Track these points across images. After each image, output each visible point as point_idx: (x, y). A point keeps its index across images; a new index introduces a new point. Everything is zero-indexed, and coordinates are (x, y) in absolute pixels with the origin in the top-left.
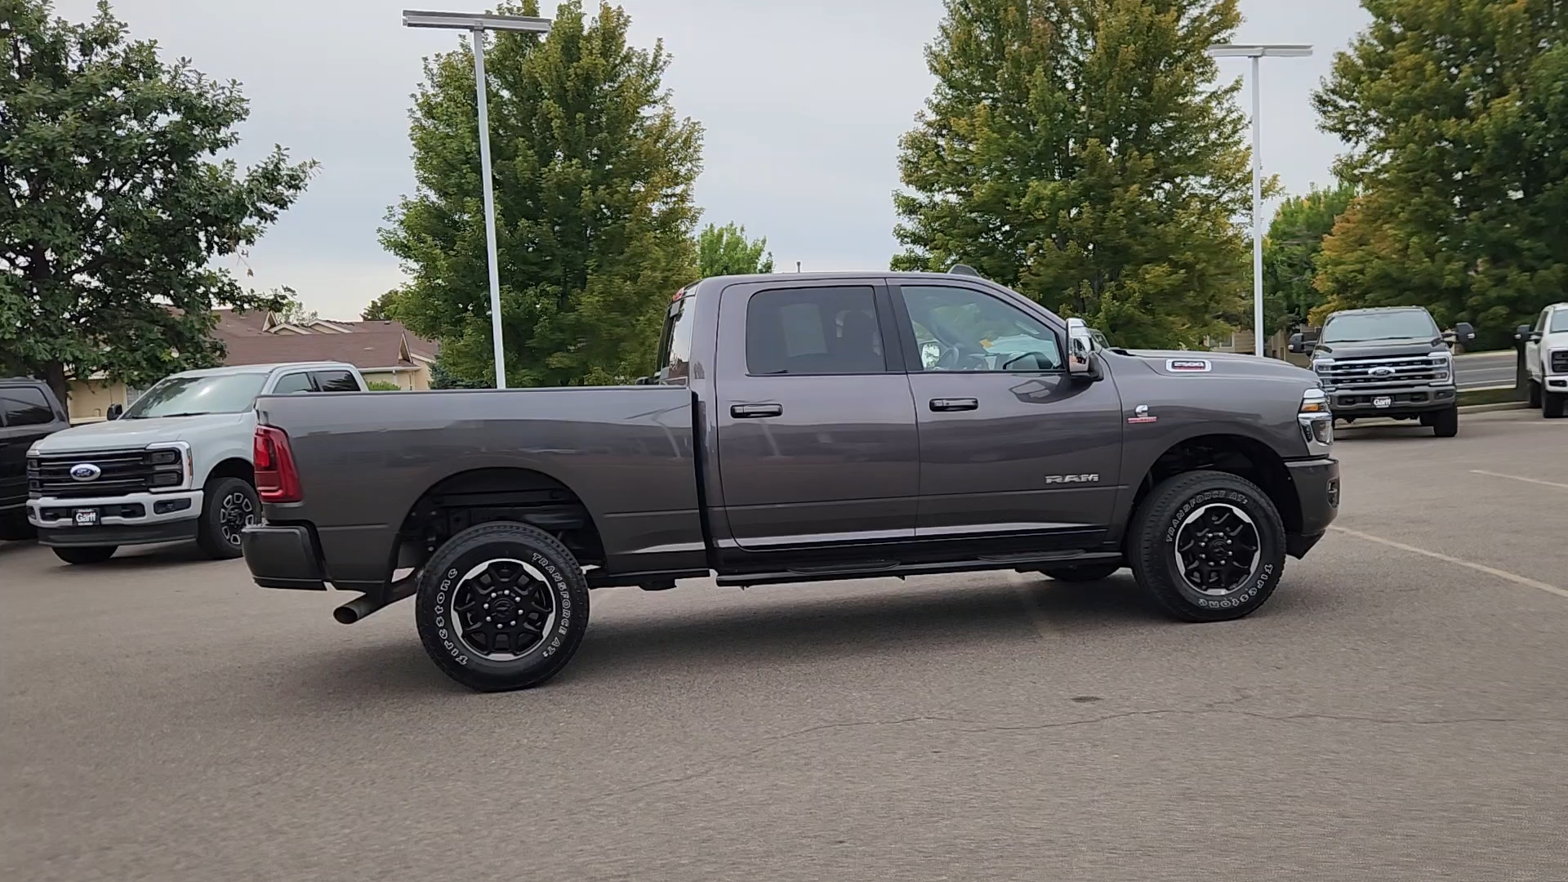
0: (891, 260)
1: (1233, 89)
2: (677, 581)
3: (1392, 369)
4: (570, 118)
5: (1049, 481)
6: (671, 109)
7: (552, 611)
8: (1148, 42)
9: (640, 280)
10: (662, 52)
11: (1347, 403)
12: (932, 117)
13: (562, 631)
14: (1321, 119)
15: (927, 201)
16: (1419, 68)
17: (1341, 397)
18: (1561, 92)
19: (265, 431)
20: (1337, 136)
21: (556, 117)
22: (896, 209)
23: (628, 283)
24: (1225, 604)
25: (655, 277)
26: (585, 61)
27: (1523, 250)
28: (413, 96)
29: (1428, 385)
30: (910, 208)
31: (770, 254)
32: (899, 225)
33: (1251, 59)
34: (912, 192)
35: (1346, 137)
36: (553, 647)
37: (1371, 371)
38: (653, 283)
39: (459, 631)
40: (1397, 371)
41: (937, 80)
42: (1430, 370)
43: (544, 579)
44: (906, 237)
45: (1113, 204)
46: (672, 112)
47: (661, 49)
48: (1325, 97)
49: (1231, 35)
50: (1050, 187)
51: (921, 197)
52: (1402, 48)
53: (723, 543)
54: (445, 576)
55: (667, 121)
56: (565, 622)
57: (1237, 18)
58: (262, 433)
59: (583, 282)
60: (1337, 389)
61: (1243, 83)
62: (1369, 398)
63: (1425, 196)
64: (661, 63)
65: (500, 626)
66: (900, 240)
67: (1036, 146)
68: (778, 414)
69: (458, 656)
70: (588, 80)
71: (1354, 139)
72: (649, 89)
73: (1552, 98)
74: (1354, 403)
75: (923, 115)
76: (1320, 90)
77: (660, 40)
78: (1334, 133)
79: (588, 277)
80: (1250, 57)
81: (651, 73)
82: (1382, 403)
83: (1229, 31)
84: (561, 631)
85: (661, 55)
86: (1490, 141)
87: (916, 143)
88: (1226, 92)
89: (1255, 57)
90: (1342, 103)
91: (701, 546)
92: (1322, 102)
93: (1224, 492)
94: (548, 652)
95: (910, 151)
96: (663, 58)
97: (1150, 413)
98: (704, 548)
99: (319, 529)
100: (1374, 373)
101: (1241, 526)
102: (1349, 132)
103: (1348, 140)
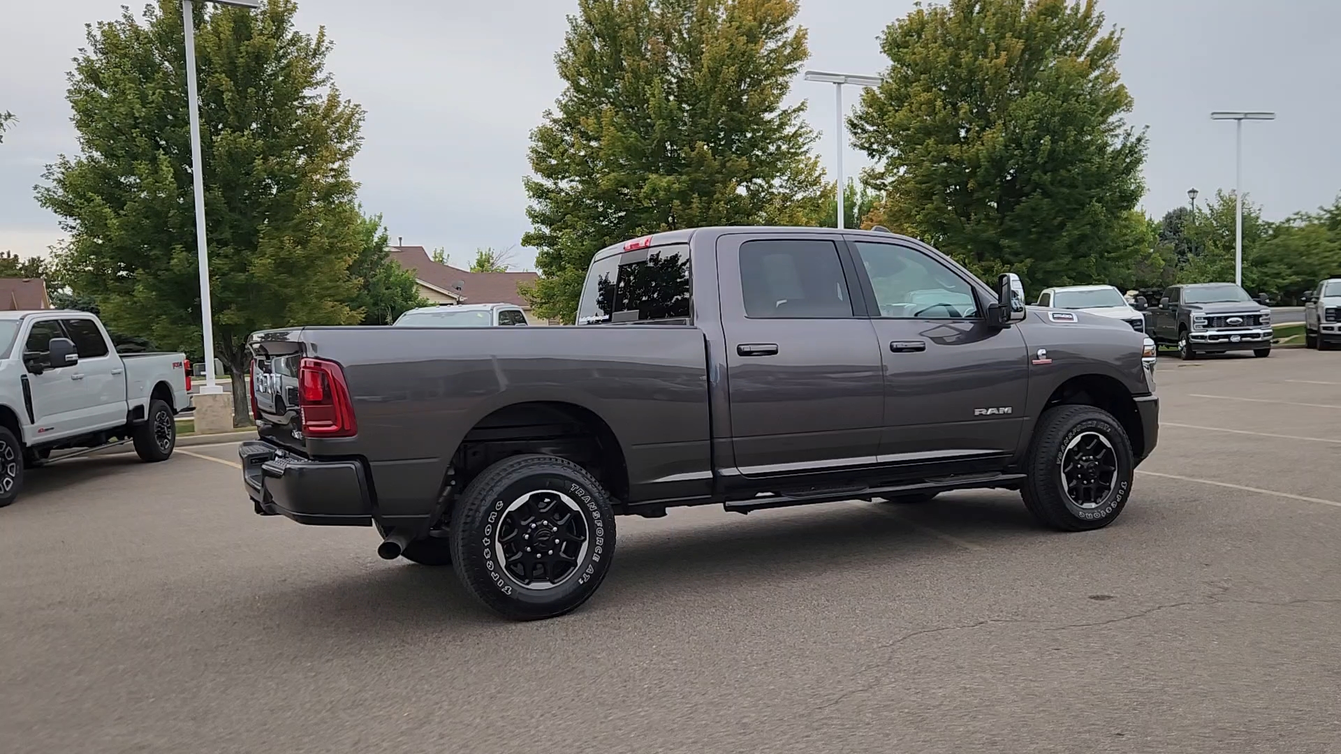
0: (523, 236)
1: (800, 109)
2: (668, 510)
4: (242, 94)
5: (977, 412)
6: (337, 90)
7: (585, 539)
8: (742, 65)
9: (311, 244)
10: (325, 38)
12: (559, 115)
13: (596, 559)
14: (853, 139)
15: (553, 187)
16: (931, 103)
18: (1033, 129)
19: (315, 363)
20: (865, 153)
21: (228, 90)
22: (527, 193)
23: (299, 247)
24: (1097, 515)
25: (324, 243)
26: (257, 40)
27: (1004, 247)
28: (75, 59)
30: (540, 192)
31: (386, 229)
32: (530, 207)
33: (835, 85)
34: (539, 178)
35: (871, 155)
36: (587, 574)
38: (321, 248)
39: (503, 562)
41: (567, 84)
43: (579, 509)
44: (537, 217)
45: (715, 197)
46: (337, 93)
47: (323, 35)
48: (855, 122)
49: (801, 66)
50: (665, 180)
51: (548, 184)
52: (916, 88)
53: (726, 472)
54: (492, 507)
55: (333, 101)
56: (599, 550)
57: (805, 54)
58: (312, 365)
59: (253, 247)
61: (807, 105)
63: (935, 203)
64: (323, 49)
65: (539, 555)
66: (531, 220)
67: (651, 145)
68: (775, 352)
69: (503, 587)
70: (259, 58)
71: (877, 157)
72: (314, 71)
73: (1026, 133)
75: (550, 114)
76: (851, 115)
77: (322, 27)
78: (863, 151)
79: (260, 240)
80: (835, 83)
81: (314, 56)
83: (800, 63)
84: (594, 558)
85: (323, 41)
86: (984, 163)
87: (545, 136)
88: (794, 111)
89: (839, 83)
90: (868, 127)
91: (708, 474)
92: (854, 126)
93: (1095, 422)
94: (583, 579)
95: (540, 144)
96: (326, 44)
97: (1047, 355)
98: (711, 476)
99: (371, 464)
101: (1104, 450)
102: (874, 150)
103: (873, 157)
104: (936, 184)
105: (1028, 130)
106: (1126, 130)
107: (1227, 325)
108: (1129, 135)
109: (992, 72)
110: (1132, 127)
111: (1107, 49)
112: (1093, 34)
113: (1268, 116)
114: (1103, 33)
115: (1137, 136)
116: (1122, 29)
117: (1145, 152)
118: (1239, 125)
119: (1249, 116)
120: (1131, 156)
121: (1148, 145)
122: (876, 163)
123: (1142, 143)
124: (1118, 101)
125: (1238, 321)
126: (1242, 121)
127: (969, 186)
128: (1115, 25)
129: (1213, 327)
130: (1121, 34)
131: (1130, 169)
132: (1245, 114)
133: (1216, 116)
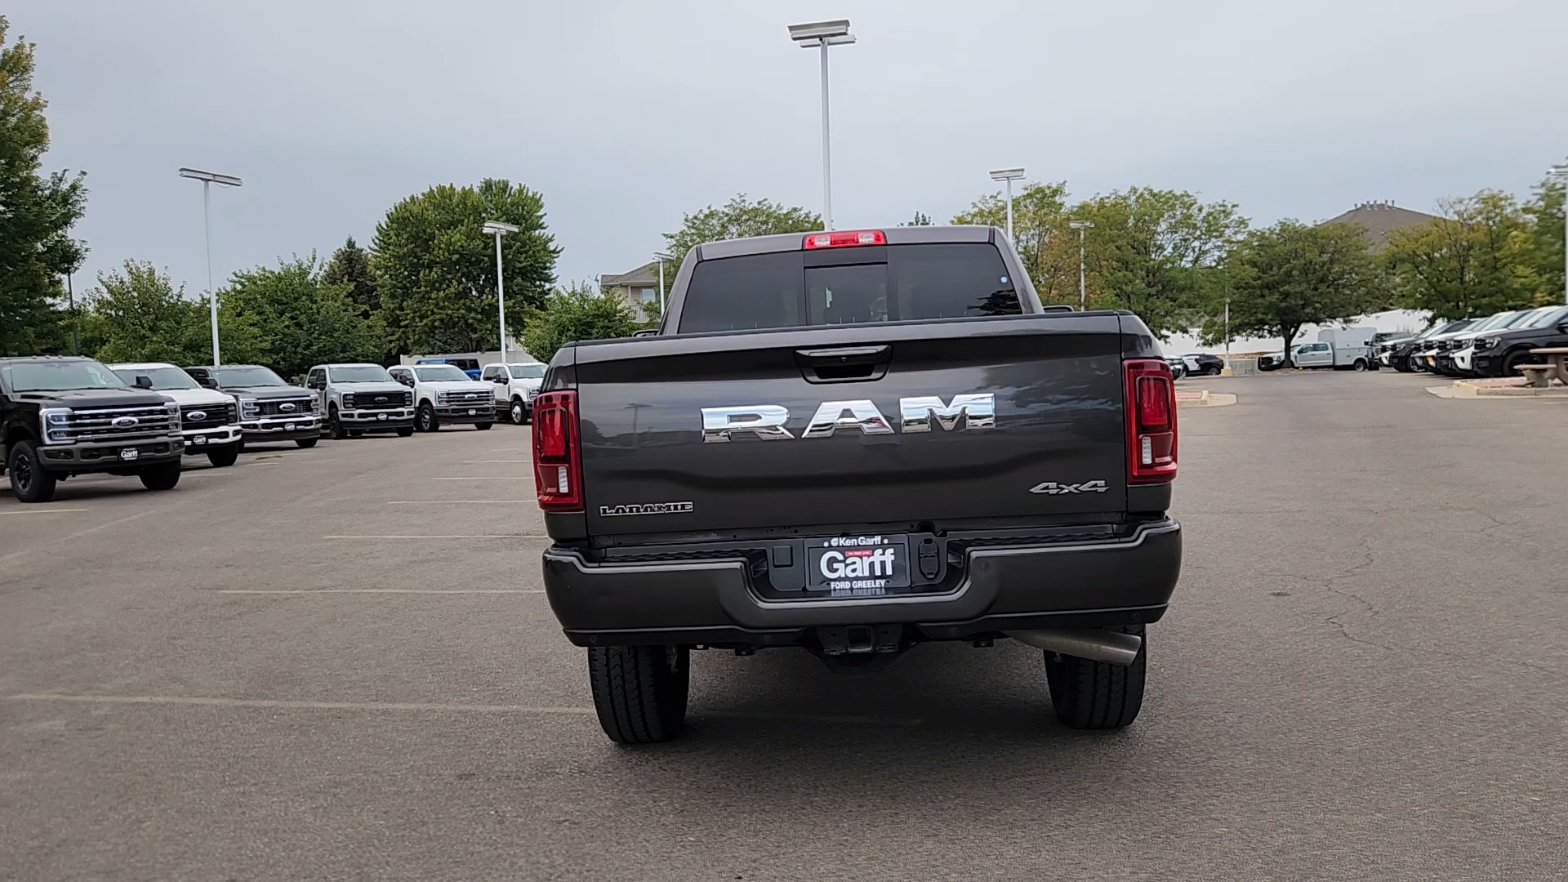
3: (135, 419)
11: (91, 456)
17: (84, 450)
29: (166, 435)
37: (114, 421)
40: (141, 421)
42: (166, 420)
60: (77, 441)
62: (115, 451)
74: (99, 456)
82: (130, 455)
100: (119, 423)
106: (56, 173)
107: (280, 412)
108: (60, 180)
110: (65, 171)
111: (15, 65)
113: (233, 181)
114: (9, 44)
115: (70, 184)
116: (33, 45)
117: (83, 204)
118: (207, 187)
119: (217, 178)
120: (65, 205)
121: (87, 195)
123: (78, 192)
124: (38, 137)
125: (292, 407)
126: (210, 182)
128: (22, 37)
129: (265, 414)
130: (31, 51)
131: (66, 220)
132: (214, 175)
133: (185, 173)
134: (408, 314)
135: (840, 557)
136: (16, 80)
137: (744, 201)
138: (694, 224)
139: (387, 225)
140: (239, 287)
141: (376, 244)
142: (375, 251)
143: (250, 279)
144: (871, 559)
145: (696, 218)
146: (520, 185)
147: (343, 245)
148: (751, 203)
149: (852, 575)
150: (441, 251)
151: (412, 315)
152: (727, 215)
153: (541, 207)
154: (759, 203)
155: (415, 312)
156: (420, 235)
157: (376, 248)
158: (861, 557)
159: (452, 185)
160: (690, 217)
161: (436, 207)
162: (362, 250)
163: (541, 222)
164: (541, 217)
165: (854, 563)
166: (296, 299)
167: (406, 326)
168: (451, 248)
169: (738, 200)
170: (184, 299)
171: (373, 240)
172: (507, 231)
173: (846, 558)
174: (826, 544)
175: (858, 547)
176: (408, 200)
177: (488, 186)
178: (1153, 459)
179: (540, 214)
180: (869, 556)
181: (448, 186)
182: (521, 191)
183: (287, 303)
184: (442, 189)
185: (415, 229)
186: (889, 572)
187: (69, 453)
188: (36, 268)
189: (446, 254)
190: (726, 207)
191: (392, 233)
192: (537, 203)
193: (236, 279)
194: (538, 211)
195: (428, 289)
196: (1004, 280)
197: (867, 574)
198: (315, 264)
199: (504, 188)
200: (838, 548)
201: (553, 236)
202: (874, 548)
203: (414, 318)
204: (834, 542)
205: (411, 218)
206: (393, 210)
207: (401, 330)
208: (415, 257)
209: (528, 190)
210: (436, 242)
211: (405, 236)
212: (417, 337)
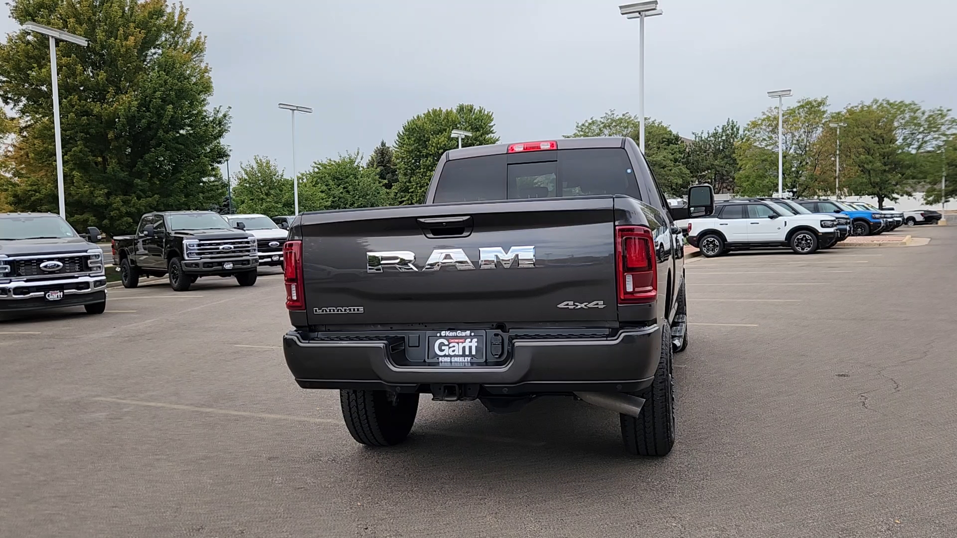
3: (232, 246)
11: (209, 267)
17: (205, 263)
18: (160, 98)
29: (248, 255)
37: (221, 247)
40: (235, 248)
42: (249, 247)
60: (201, 258)
62: (221, 264)
74: (212, 267)
82: (228, 266)
100: (223, 248)
102: (8, 98)
103: (7, 103)
104: (77, 132)
105: (156, 98)
106: (215, 108)
108: (218, 112)
109: (123, 50)
110: (220, 106)
111: (197, 49)
112: (188, 36)
113: (307, 110)
114: (193, 37)
115: (223, 114)
116: (206, 37)
117: (229, 125)
118: (293, 113)
119: (299, 109)
120: (220, 126)
121: (231, 120)
122: (12, 109)
123: (227, 118)
124: (207, 88)
126: (295, 111)
127: (109, 136)
128: (200, 33)
130: (205, 40)
131: (220, 135)
132: (297, 107)
133: (281, 106)
134: (414, 185)
135: (446, 343)
136: (197, 56)
137: (613, 114)
138: (582, 129)
139: (403, 134)
140: (316, 170)
141: (397, 144)
142: (396, 148)
143: (324, 166)
144: (464, 345)
145: (583, 125)
146: (480, 107)
147: (379, 145)
148: (618, 115)
149: (452, 354)
150: (433, 148)
151: (415, 185)
152: (603, 123)
153: (492, 120)
154: (623, 115)
155: (417, 184)
156: (422, 138)
157: (397, 146)
158: (458, 343)
159: (440, 108)
160: (580, 125)
161: (431, 121)
162: (389, 148)
163: (492, 129)
164: (492, 126)
165: (454, 346)
166: (347, 177)
167: (412, 192)
168: (439, 146)
169: (610, 113)
170: (284, 177)
171: (395, 142)
172: (465, 136)
173: (449, 343)
174: (438, 335)
175: (456, 337)
176: (416, 118)
177: (461, 109)
178: (634, 289)
179: (491, 124)
180: (462, 343)
181: (438, 109)
182: (480, 112)
183: (342, 179)
184: (434, 111)
185: (419, 135)
186: (474, 353)
187: (197, 265)
188: (204, 161)
189: (436, 149)
190: (602, 118)
191: (405, 137)
192: (489, 118)
193: (316, 165)
194: (490, 123)
195: (425, 170)
196: (629, 171)
197: (461, 353)
198: (358, 156)
199: (471, 109)
200: (445, 337)
201: (499, 138)
202: (465, 338)
203: (416, 187)
204: (443, 333)
205: (417, 129)
206: (407, 124)
207: (410, 194)
208: (418, 152)
209: (485, 110)
210: (430, 142)
211: (413, 139)
212: (418, 199)
